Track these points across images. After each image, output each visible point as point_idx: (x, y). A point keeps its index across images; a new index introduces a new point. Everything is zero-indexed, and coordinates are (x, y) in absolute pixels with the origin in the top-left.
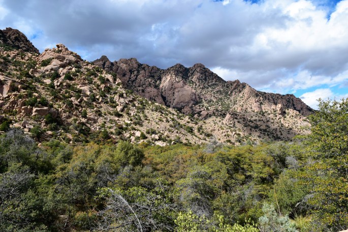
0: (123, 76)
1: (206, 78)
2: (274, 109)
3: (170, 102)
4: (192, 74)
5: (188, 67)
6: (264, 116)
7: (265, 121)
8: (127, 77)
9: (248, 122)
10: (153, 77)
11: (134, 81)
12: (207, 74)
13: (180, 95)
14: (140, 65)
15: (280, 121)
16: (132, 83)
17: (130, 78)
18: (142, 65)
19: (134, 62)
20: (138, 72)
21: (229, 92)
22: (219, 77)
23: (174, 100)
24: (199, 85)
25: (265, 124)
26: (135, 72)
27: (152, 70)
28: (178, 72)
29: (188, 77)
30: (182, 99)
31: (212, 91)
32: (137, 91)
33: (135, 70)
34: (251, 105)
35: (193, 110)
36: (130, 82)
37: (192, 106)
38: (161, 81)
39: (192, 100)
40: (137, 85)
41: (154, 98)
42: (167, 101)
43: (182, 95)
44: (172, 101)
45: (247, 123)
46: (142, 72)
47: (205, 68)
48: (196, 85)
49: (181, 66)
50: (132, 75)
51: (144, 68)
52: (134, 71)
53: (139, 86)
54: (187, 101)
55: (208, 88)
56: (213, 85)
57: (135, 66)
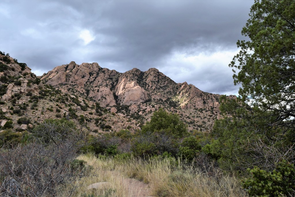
0: (82, 78)
1: (158, 80)
2: (211, 107)
3: (121, 101)
4: (146, 77)
5: (144, 71)
6: (203, 113)
7: (203, 117)
8: (86, 78)
9: (185, 118)
10: (111, 79)
11: (92, 82)
12: (160, 77)
13: (130, 94)
14: (100, 69)
15: (216, 117)
16: (90, 84)
17: (89, 80)
18: (102, 69)
19: (95, 66)
20: (98, 74)
21: (178, 93)
22: (171, 80)
23: (124, 98)
24: (152, 87)
25: (202, 120)
26: (95, 75)
27: (111, 73)
28: (133, 75)
29: (143, 79)
30: (131, 98)
31: (162, 92)
32: (93, 91)
33: (95, 72)
34: (195, 104)
35: (139, 107)
36: (88, 83)
37: (140, 105)
38: (117, 82)
39: (141, 99)
40: (94, 86)
41: (105, 96)
42: (119, 100)
43: (132, 94)
44: (122, 99)
45: (183, 119)
46: (101, 74)
47: (158, 72)
48: (149, 86)
49: (137, 70)
50: (91, 77)
51: (104, 71)
52: (93, 74)
53: (96, 87)
54: (136, 99)
55: (159, 89)
56: (165, 86)
57: (96, 69)
